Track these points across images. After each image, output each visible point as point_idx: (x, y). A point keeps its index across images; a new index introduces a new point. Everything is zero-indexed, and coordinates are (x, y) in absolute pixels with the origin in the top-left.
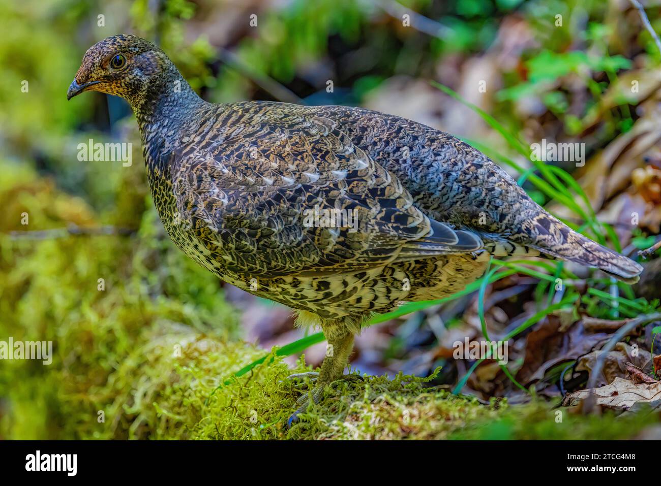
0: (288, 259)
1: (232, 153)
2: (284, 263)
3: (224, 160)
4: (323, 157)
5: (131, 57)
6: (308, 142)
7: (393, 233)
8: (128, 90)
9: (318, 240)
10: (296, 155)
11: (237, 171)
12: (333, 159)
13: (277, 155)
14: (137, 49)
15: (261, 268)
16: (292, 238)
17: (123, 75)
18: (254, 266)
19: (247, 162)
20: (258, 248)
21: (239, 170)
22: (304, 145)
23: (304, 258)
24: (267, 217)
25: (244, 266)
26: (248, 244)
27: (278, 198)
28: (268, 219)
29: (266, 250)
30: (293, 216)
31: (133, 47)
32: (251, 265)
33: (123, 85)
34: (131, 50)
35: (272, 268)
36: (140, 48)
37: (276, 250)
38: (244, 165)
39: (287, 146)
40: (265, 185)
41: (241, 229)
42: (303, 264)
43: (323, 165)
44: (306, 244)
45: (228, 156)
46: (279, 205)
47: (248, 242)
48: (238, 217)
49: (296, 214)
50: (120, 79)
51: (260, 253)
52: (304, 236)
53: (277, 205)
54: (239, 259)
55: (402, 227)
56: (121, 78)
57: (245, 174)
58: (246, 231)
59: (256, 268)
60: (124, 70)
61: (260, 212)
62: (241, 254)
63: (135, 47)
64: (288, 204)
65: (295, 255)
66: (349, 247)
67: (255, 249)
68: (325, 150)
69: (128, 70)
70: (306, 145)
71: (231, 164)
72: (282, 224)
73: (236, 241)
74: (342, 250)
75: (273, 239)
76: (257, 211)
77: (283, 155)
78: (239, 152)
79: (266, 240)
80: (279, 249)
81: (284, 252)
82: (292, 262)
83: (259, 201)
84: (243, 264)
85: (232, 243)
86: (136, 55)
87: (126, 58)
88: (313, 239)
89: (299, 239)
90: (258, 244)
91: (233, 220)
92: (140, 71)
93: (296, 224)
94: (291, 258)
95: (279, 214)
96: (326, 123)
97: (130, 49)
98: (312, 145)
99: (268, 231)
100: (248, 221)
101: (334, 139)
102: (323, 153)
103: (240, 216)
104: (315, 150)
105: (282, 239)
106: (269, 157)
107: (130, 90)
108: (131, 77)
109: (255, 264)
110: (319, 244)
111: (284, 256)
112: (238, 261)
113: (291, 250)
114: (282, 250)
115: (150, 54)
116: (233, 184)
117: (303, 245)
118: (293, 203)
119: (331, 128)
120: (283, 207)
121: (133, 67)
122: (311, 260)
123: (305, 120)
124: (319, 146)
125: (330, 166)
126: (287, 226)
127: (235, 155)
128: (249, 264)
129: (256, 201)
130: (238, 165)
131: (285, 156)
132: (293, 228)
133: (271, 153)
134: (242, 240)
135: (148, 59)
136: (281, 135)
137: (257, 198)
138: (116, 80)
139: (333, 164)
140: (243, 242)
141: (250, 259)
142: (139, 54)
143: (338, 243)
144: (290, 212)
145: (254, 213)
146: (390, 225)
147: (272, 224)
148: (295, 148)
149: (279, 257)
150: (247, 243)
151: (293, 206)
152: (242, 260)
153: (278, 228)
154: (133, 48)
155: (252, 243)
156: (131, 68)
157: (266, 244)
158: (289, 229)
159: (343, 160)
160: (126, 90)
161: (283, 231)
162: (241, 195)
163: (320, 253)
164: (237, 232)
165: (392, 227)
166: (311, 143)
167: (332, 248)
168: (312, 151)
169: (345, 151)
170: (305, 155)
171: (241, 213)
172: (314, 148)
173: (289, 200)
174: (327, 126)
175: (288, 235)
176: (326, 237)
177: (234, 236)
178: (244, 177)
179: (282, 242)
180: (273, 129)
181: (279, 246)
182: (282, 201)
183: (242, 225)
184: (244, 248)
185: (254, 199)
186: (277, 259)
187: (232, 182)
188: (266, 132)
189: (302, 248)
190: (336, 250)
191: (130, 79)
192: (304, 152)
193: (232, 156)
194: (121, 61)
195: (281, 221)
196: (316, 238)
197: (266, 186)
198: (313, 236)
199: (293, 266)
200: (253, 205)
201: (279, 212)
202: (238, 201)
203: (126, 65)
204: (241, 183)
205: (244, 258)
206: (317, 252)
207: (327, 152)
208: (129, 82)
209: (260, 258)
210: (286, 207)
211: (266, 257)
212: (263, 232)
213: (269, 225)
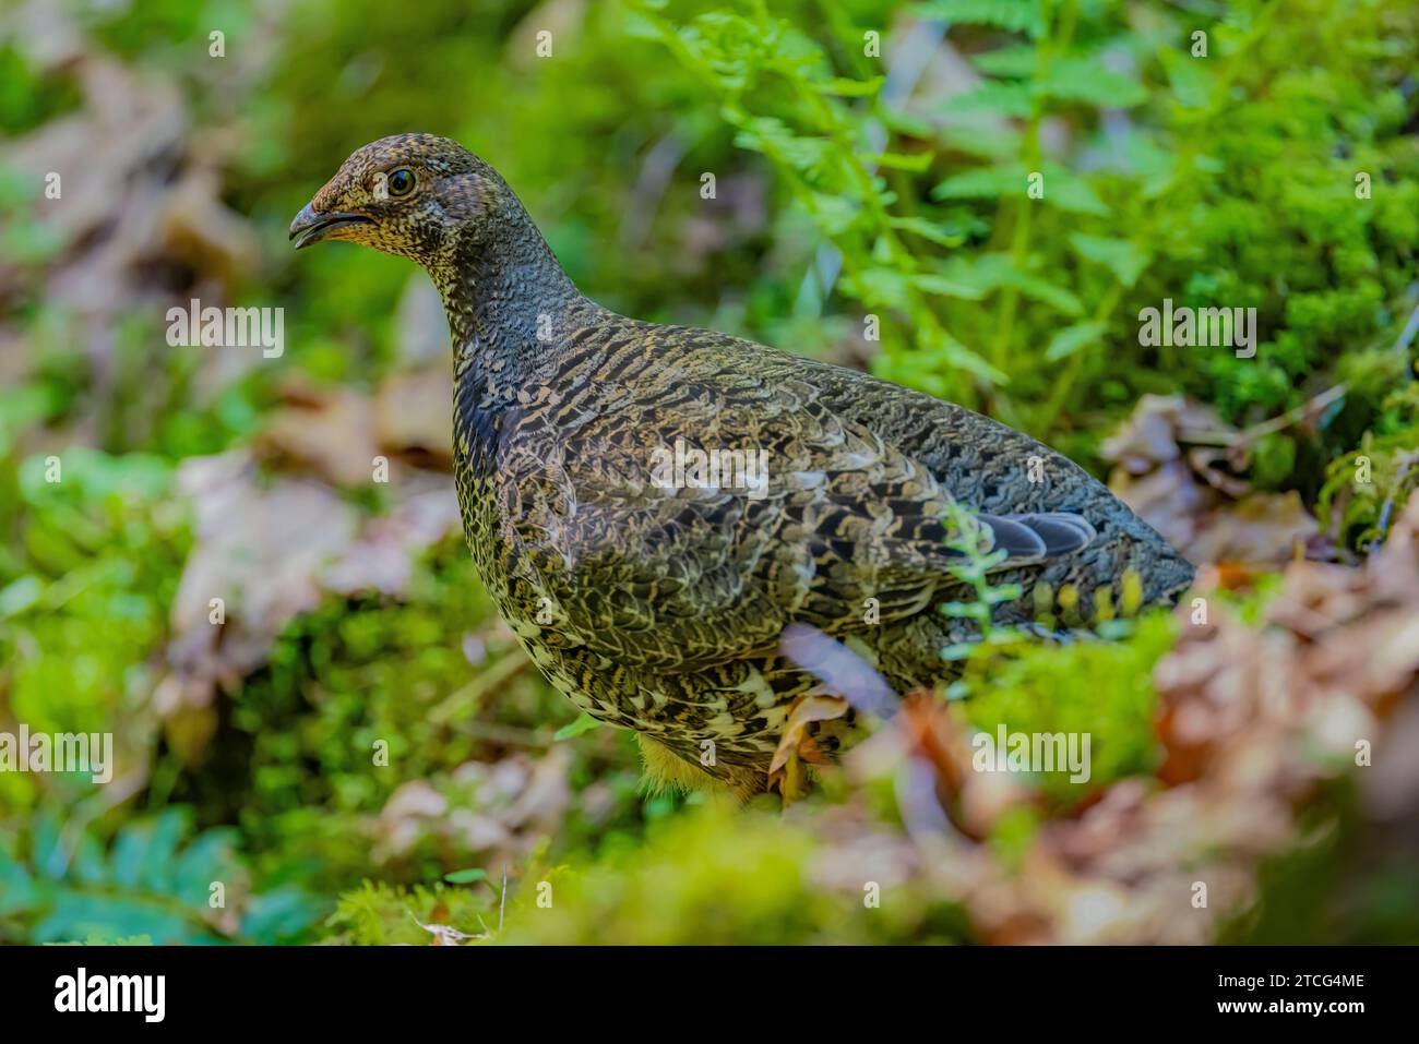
0: (718, 635)
1: (604, 431)
2: (712, 640)
3: (588, 445)
4: (780, 448)
5: (427, 179)
6: (755, 419)
7: (917, 558)
8: (414, 241)
9: (775, 589)
10: (728, 441)
11: (610, 469)
12: (799, 452)
13: (689, 439)
14: (444, 166)
15: (670, 656)
16: (721, 591)
17: (404, 211)
18: (656, 653)
19: (629, 451)
20: (658, 620)
21: (614, 466)
22: (746, 423)
23: (751, 629)
24: (666, 557)
25: (638, 655)
26: (636, 612)
27: (687, 518)
28: (670, 562)
29: (673, 622)
30: (719, 549)
31: (436, 158)
32: (651, 652)
33: (402, 229)
34: (432, 165)
35: (690, 655)
36: (452, 164)
37: (692, 619)
38: (625, 456)
39: (713, 423)
40: (663, 496)
41: (620, 585)
42: (752, 638)
43: (778, 461)
44: (750, 599)
45: (596, 438)
46: (690, 531)
47: (635, 609)
48: (611, 561)
49: (724, 544)
50: (396, 217)
51: (664, 628)
52: (745, 584)
53: (686, 531)
54: (626, 643)
55: (934, 546)
56: (400, 215)
57: (625, 476)
58: (630, 588)
59: (661, 656)
60: (410, 199)
61: (651, 547)
62: (629, 633)
63: (442, 160)
64: (708, 527)
65: (733, 624)
66: (836, 595)
67: (652, 621)
68: (785, 435)
69: (415, 201)
70: (751, 423)
71: (602, 454)
72: (698, 567)
73: (614, 609)
74: (824, 602)
75: (683, 598)
76: (647, 546)
77: (702, 440)
78: (618, 430)
79: (669, 602)
80: (699, 616)
81: (710, 621)
82: (728, 639)
83: (650, 526)
84: (635, 652)
85: (607, 614)
86: (441, 177)
87: (417, 178)
88: (765, 589)
89: (737, 591)
90: (657, 612)
91: (603, 566)
92: (439, 207)
93: (726, 564)
94: (725, 631)
95: (691, 548)
96: (800, 390)
97: (430, 162)
98: (763, 424)
99: (671, 585)
100: (631, 567)
101: (808, 418)
102: (781, 439)
103: (615, 557)
104: (766, 434)
105: (700, 597)
106: (674, 441)
107: (418, 241)
108: (419, 216)
109: (657, 649)
110: (778, 596)
111: (711, 630)
112: (624, 647)
113: (722, 615)
114: (705, 618)
115: (469, 179)
116: (601, 494)
117: (745, 602)
118: (718, 525)
119: (807, 400)
120: (698, 534)
121: (428, 198)
122: (766, 629)
123: (762, 386)
124: (774, 427)
125: (792, 464)
126: (708, 571)
127: (609, 436)
128: (646, 651)
129: (645, 526)
130: (613, 456)
131: (706, 442)
132: (720, 572)
133: (679, 434)
134: (623, 606)
135: (462, 187)
136: (707, 405)
137: (645, 520)
138: (390, 216)
139: (797, 462)
140: (627, 610)
141: (646, 641)
142: (447, 176)
143: (814, 589)
144: (712, 542)
145: (640, 550)
146: (911, 544)
147: (677, 570)
148: (727, 428)
149: (700, 633)
150: (632, 611)
151: (717, 530)
152: (632, 645)
153: (689, 576)
154: (436, 162)
155: (645, 611)
156: (423, 199)
157: (671, 610)
158: (712, 576)
159: (819, 455)
160: (410, 242)
161: (701, 582)
162: (616, 516)
163: (780, 614)
164: (613, 590)
165: (917, 548)
166: (760, 421)
167: (804, 599)
168: (760, 434)
169: (825, 441)
170: (744, 440)
171: (617, 551)
172: (765, 429)
173: (708, 520)
174: (799, 395)
175: (713, 588)
176: (789, 580)
177: (608, 600)
178: (622, 480)
179: (702, 603)
180: (695, 393)
181: (697, 610)
182: (694, 523)
183: (621, 575)
184: (628, 622)
185: (641, 522)
186: (698, 636)
187: (600, 490)
188: (680, 397)
189: (744, 609)
190: (812, 605)
191: (417, 221)
192: (744, 436)
193: (602, 438)
194: (405, 183)
195: (696, 562)
196: (771, 585)
197: (663, 499)
198: (764, 581)
199: (732, 645)
200: (638, 536)
201: (690, 545)
202: (609, 529)
203: (415, 191)
204: (616, 494)
205: (634, 639)
206: (775, 613)
207: (789, 439)
208: (416, 225)
209: (664, 637)
210: (705, 533)
211: (677, 633)
212: (661, 586)
213: (672, 573)
